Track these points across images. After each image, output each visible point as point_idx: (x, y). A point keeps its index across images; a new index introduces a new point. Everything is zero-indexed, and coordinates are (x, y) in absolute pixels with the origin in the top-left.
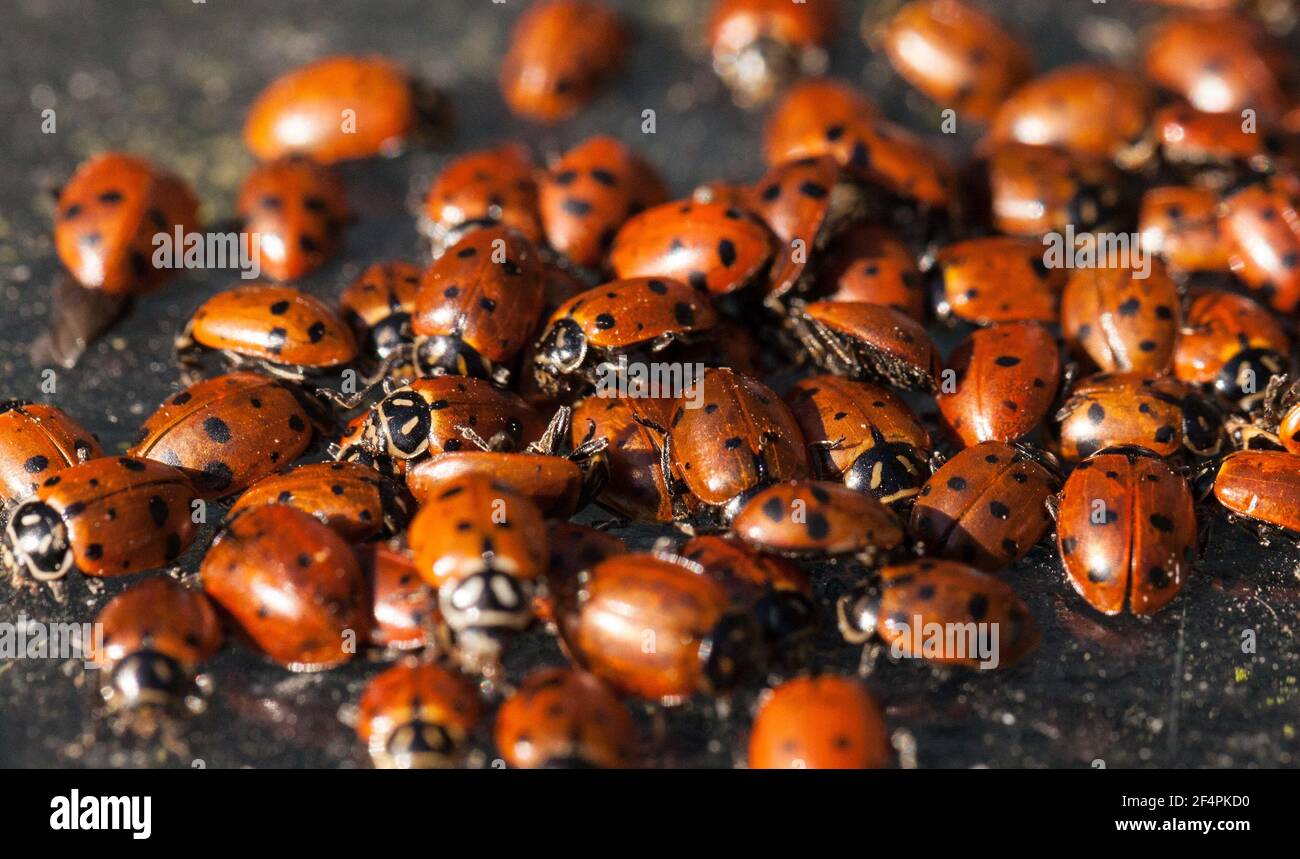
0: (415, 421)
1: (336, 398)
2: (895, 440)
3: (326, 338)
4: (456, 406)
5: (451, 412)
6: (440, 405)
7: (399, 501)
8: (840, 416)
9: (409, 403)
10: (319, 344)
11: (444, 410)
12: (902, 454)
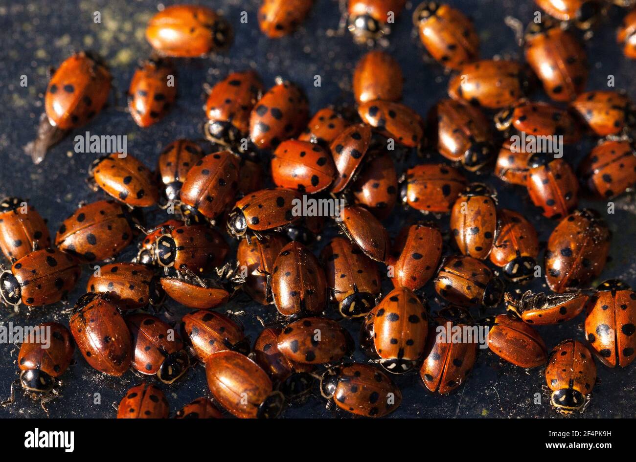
0: (169, 254)
1: (142, 230)
2: (362, 291)
3: (144, 197)
4: (187, 249)
5: (184, 252)
6: (181, 248)
7: (157, 292)
8: (343, 276)
9: (168, 245)
10: (140, 200)
11: (182, 251)
12: (364, 298)
